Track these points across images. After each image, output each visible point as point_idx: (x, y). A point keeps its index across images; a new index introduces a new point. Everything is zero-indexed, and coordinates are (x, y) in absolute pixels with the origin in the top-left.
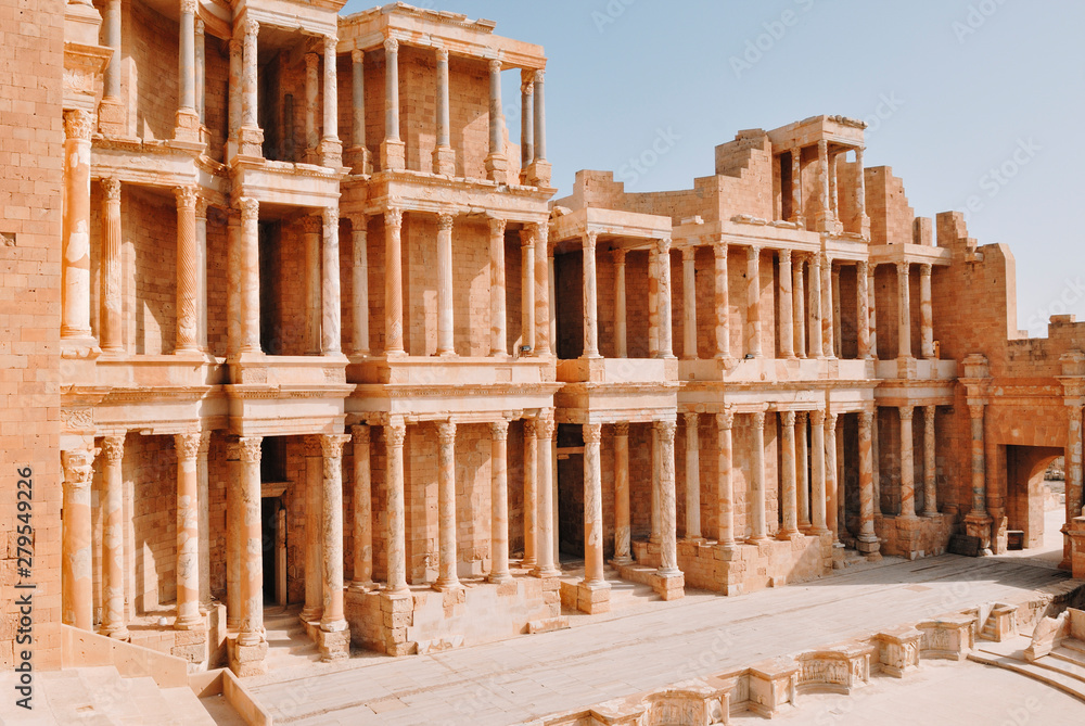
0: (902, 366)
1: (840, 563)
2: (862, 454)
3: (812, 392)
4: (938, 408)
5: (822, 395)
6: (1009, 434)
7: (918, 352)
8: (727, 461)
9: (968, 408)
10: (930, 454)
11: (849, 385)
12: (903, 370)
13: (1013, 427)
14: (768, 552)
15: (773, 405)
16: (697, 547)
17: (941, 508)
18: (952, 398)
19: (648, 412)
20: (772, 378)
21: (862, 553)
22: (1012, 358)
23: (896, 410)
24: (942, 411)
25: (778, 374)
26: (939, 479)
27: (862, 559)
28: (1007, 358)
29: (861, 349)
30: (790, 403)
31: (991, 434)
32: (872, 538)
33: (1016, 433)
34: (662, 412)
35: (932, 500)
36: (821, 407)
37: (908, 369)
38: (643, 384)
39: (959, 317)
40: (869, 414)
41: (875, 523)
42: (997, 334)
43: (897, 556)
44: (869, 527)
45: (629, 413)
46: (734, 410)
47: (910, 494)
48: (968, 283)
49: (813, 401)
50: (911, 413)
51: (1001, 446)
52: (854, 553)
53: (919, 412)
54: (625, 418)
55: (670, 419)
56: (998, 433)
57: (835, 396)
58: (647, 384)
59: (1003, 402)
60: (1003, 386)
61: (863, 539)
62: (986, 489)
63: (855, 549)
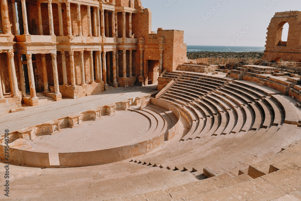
0: (123, 39)
1: (107, 89)
2: (113, 62)
3: (97, 46)
4: (133, 51)
5: (100, 47)
6: (148, 57)
7: (128, 36)
8: (73, 64)
9: (139, 51)
10: (131, 62)
11: (109, 44)
12: (123, 41)
13: (149, 56)
14: (86, 87)
15: (86, 49)
16: (66, 87)
17: (133, 75)
18: (136, 48)
19: (47, 51)
20: (85, 42)
21: (114, 87)
22: (149, 38)
23: (122, 51)
24: (134, 51)
25: (87, 41)
26: (133, 68)
27: (113, 88)
28: (148, 38)
29: (113, 35)
30: (91, 49)
31: (145, 57)
32: (116, 83)
33: (150, 57)
34: (51, 51)
35: (131, 73)
36: (100, 50)
37: (125, 40)
38: (44, 43)
39: (138, 27)
40: (115, 52)
41: (117, 79)
42: (146, 32)
43: (122, 87)
44: (115, 80)
45: (40, 51)
46: (74, 50)
47: (125, 72)
48: (141, 18)
49: (98, 48)
50: (125, 52)
51: (147, 60)
52: (111, 86)
53: (128, 52)
54: (39, 52)
55: (54, 52)
56: (146, 57)
57: (105, 47)
58: (46, 43)
59: (147, 49)
60: (147, 45)
61: (114, 83)
62: (143, 70)
63: (112, 85)
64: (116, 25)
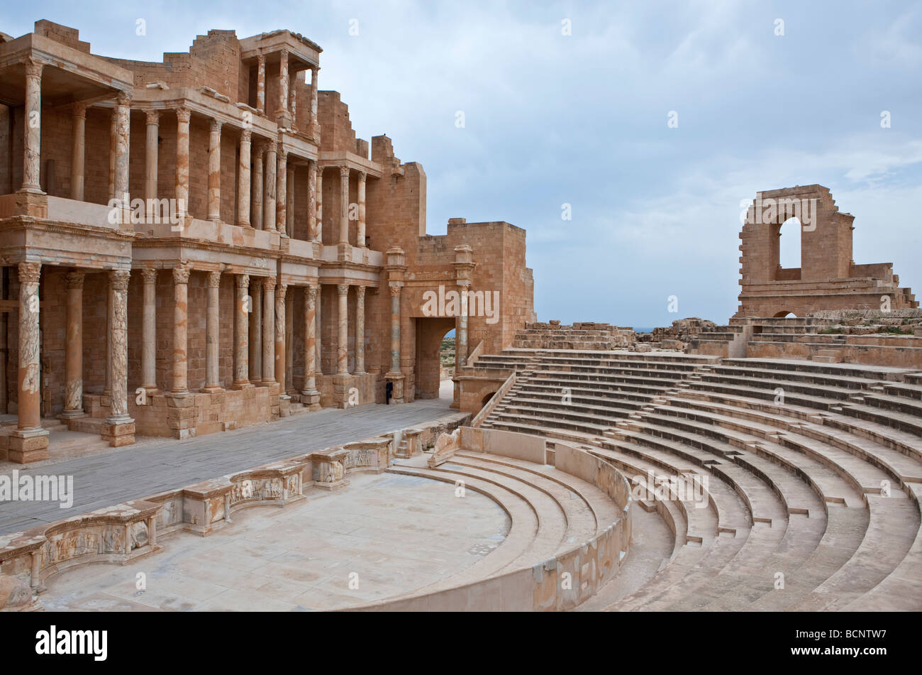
0: (341, 250)
1: (286, 411)
2: (308, 322)
3: (265, 260)
4: (368, 289)
5: (273, 264)
6: (419, 309)
7: (354, 242)
8: (181, 315)
9: (389, 289)
10: (361, 324)
11: (298, 261)
12: (342, 254)
13: (421, 304)
14: (220, 399)
15: (229, 267)
16: (151, 397)
17: (368, 369)
18: (377, 282)
20: (228, 241)
21: (305, 405)
22: (422, 251)
23: (336, 287)
24: (370, 291)
25: (235, 239)
26: (367, 347)
27: (305, 409)
28: (418, 251)
29: (311, 235)
30: (246, 267)
31: (406, 309)
32: (314, 392)
34: (115, 260)
35: (361, 361)
36: (273, 273)
37: (346, 254)
38: (93, 227)
39: (385, 218)
40: (314, 287)
41: (316, 380)
43: (333, 407)
44: (311, 383)
45: (76, 256)
46: (190, 266)
47: (344, 356)
48: (392, 192)
49: (266, 267)
50: (346, 290)
51: (412, 318)
52: (299, 405)
53: (353, 290)
54: (72, 261)
55: (124, 269)
56: (410, 308)
57: (286, 268)
59: (416, 285)
60: (415, 272)
61: (306, 393)
62: (401, 353)
63: (300, 402)
64: (318, 204)
